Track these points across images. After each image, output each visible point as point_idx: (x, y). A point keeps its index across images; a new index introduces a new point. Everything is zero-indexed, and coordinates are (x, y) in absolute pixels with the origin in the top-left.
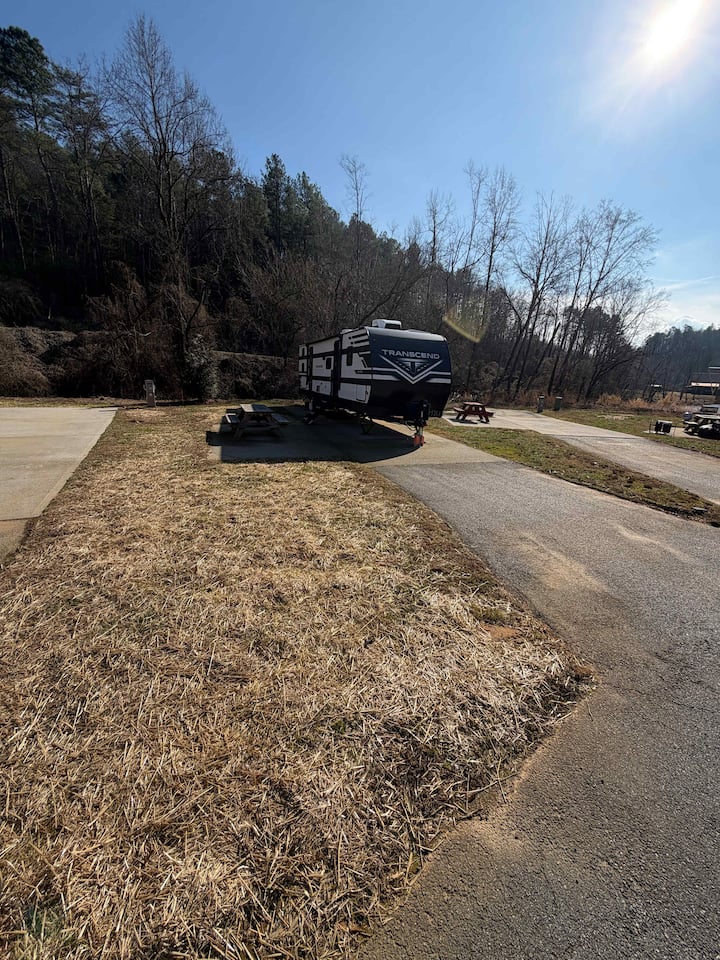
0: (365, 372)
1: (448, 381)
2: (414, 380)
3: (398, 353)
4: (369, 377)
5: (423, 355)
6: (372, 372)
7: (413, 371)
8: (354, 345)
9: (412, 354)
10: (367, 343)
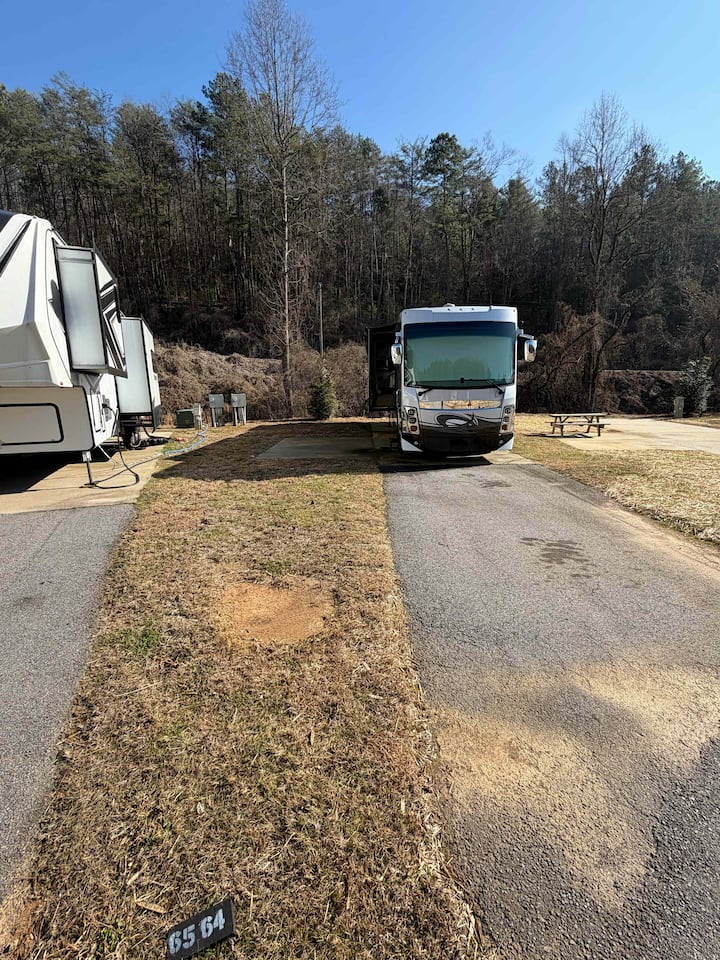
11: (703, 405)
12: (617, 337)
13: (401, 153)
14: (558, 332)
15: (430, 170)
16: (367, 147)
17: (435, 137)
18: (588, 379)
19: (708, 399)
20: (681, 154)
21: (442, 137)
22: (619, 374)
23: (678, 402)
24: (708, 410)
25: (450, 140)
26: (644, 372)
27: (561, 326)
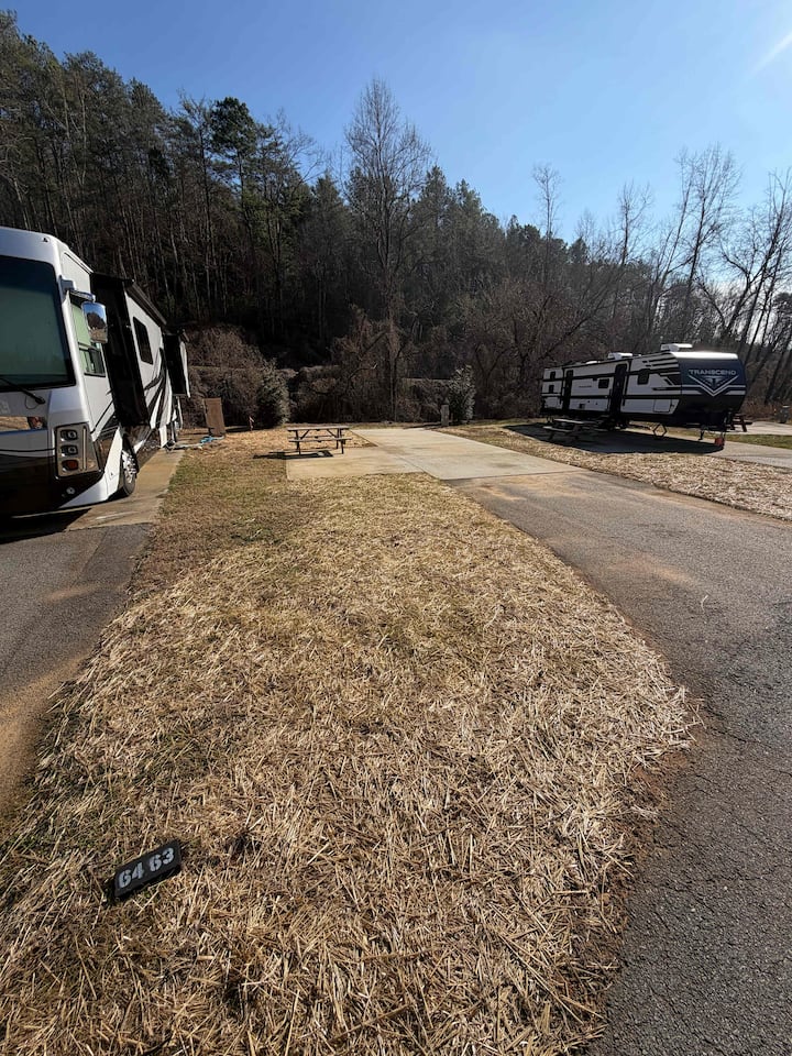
0: (668, 389)
1: (743, 393)
2: (714, 393)
3: (702, 372)
4: (678, 392)
5: (722, 372)
6: (681, 389)
7: (714, 386)
8: (652, 368)
9: (713, 372)
10: (677, 365)
11: (470, 413)
12: (410, 344)
13: (185, 112)
14: (351, 336)
15: (220, 142)
16: (141, 96)
17: (222, 100)
18: (389, 387)
19: (474, 407)
20: (463, 182)
21: (230, 102)
22: (420, 382)
23: (445, 411)
24: (474, 418)
25: (240, 108)
26: (440, 381)
27: (355, 330)
